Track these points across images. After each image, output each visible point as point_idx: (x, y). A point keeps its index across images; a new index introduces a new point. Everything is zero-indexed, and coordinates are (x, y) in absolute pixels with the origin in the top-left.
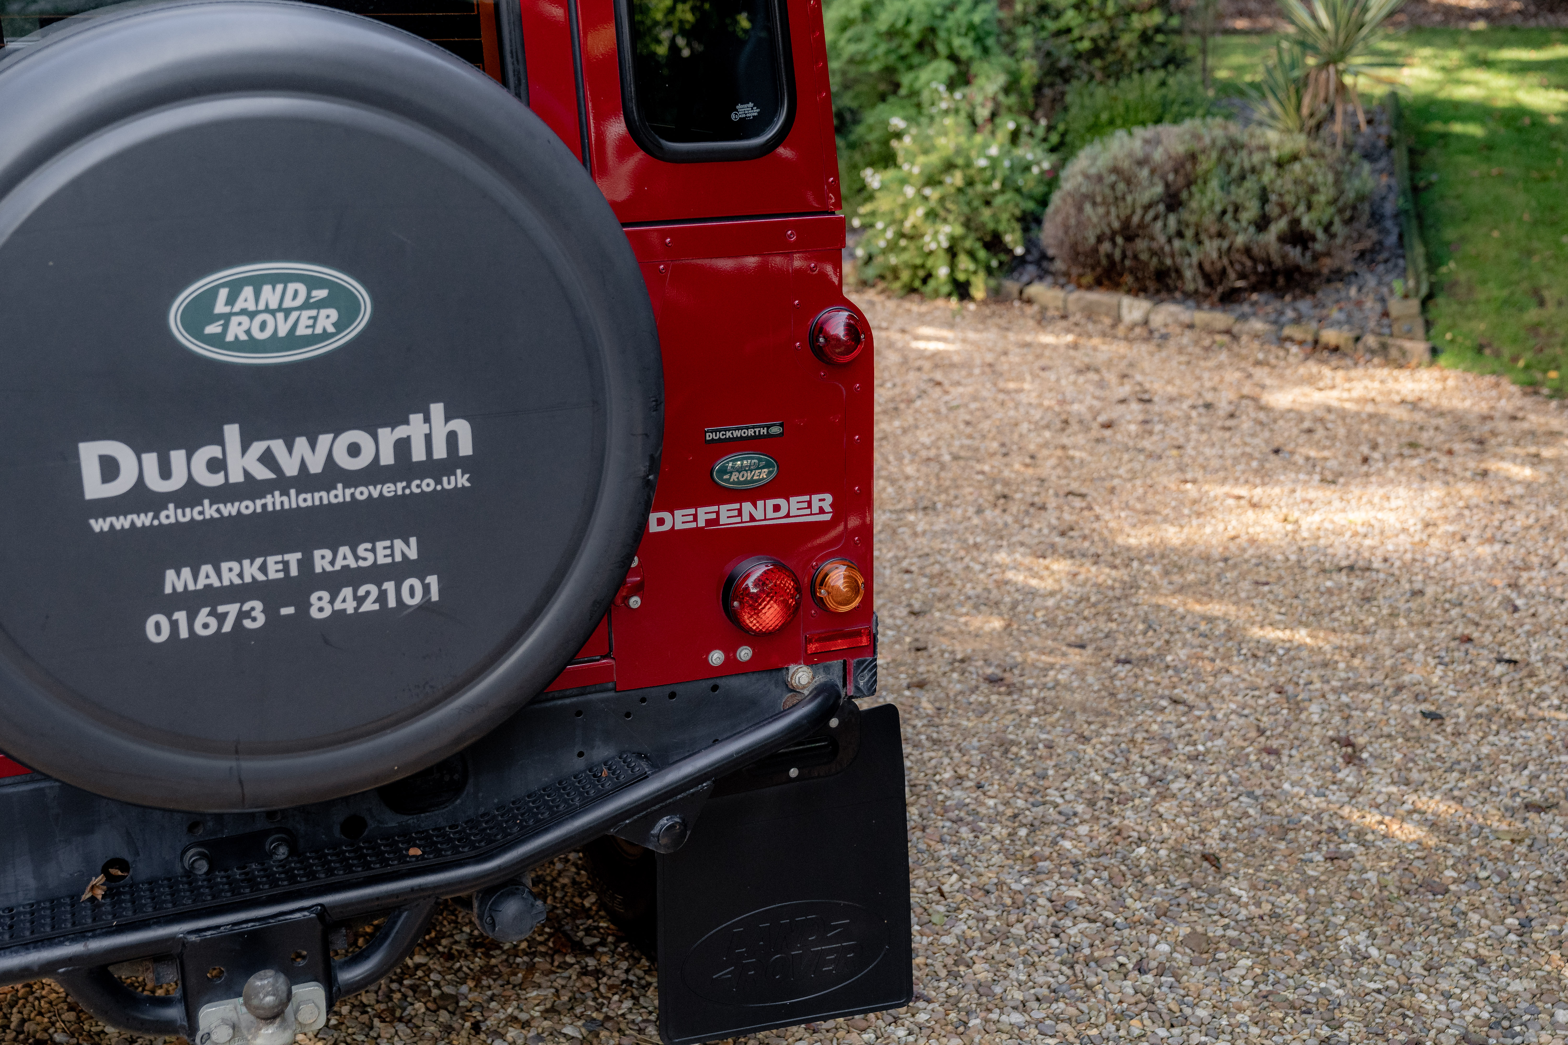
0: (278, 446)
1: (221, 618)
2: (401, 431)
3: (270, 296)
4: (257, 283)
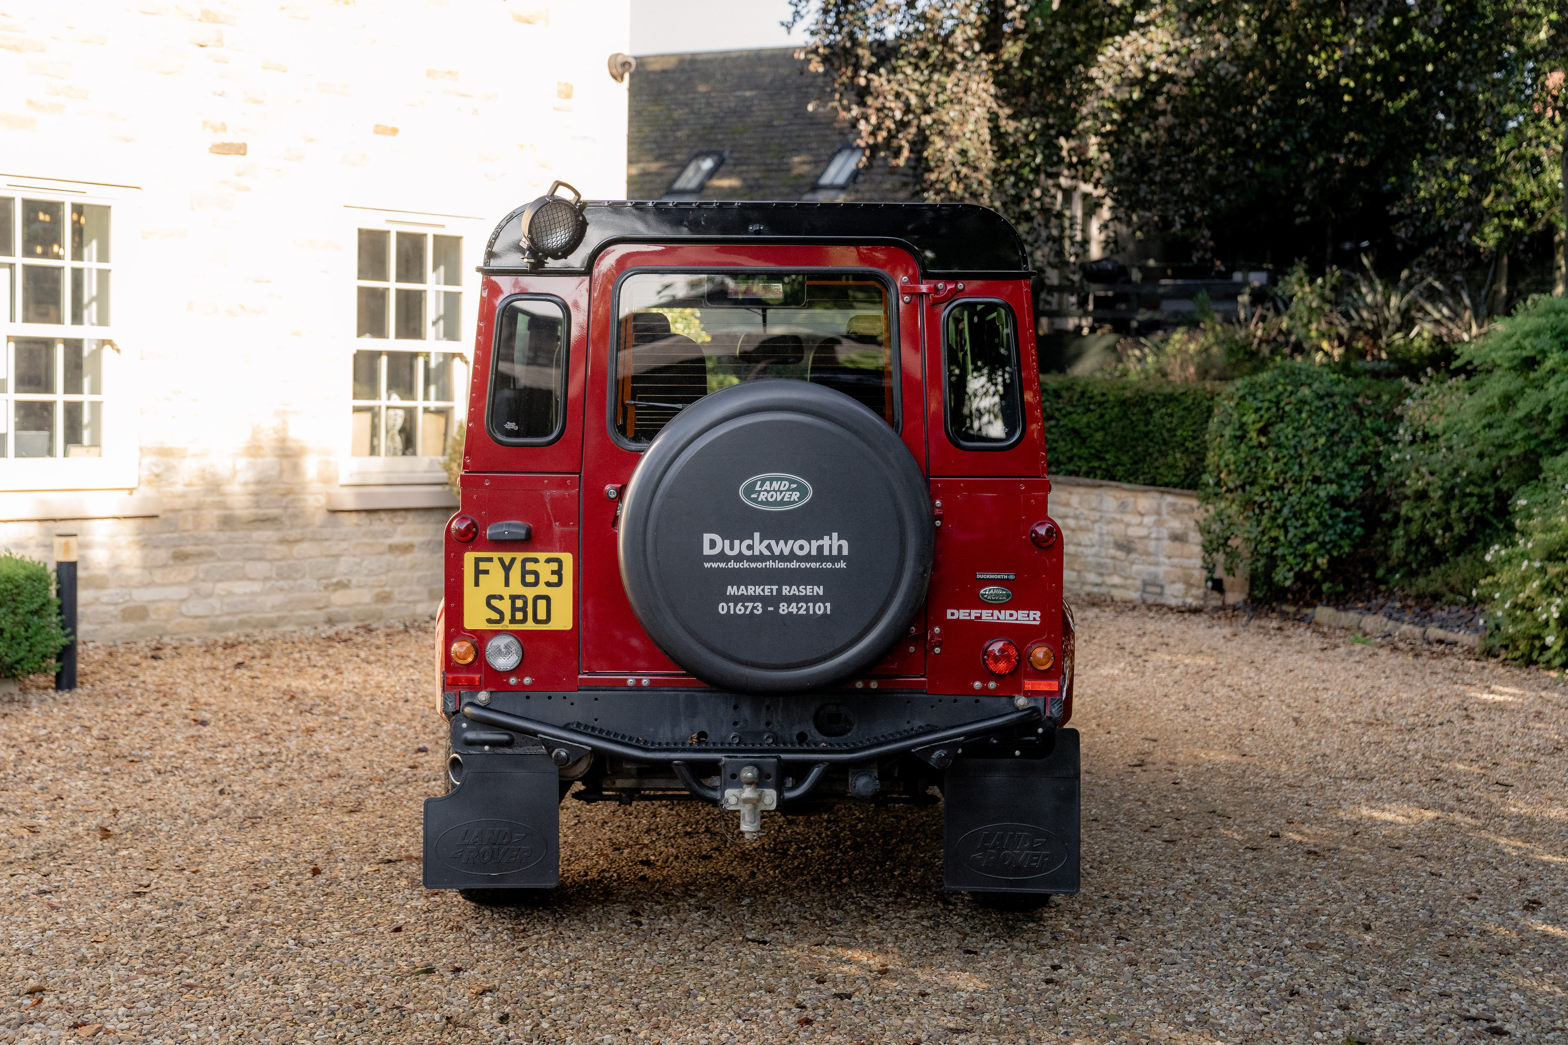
0: (773, 543)
1: (746, 608)
2: (820, 542)
3: (776, 485)
4: (771, 480)
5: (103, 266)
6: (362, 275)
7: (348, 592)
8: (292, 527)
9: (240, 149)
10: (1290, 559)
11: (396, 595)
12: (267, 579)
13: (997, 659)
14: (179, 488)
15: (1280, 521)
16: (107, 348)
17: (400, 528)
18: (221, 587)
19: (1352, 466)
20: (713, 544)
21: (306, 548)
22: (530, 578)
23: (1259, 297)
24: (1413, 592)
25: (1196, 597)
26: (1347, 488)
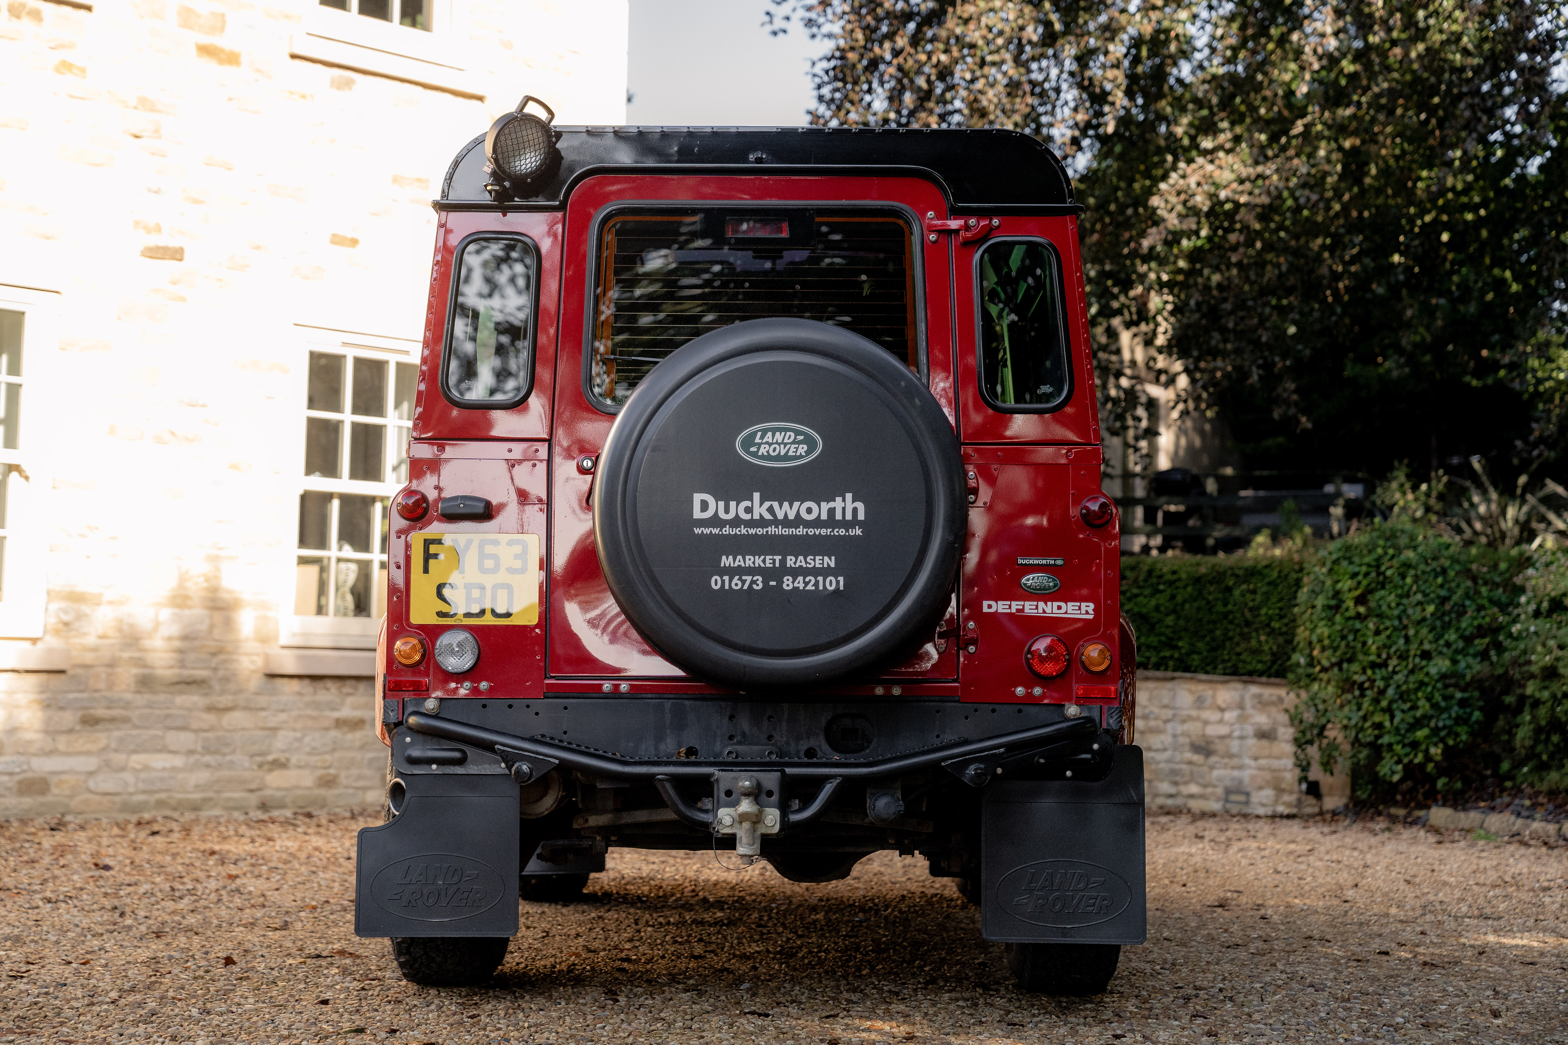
0: (776, 505)
1: (744, 582)
2: (832, 505)
3: (779, 437)
4: (774, 431)
5: (14, 379)
6: (312, 403)
7: (285, 772)
8: (223, 692)
9: (177, 254)
10: (1398, 748)
11: (343, 780)
12: (191, 752)
13: (1042, 660)
14: (91, 640)
15: (1384, 703)
16: (14, 475)
17: (349, 700)
18: (136, 760)
19: (1468, 640)
20: (704, 506)
21: (237, 718)
22: (489, 564)
23: (1354, 510)
24: (1544, 787)
25: (1288, 805)
26: (1462, 665)
